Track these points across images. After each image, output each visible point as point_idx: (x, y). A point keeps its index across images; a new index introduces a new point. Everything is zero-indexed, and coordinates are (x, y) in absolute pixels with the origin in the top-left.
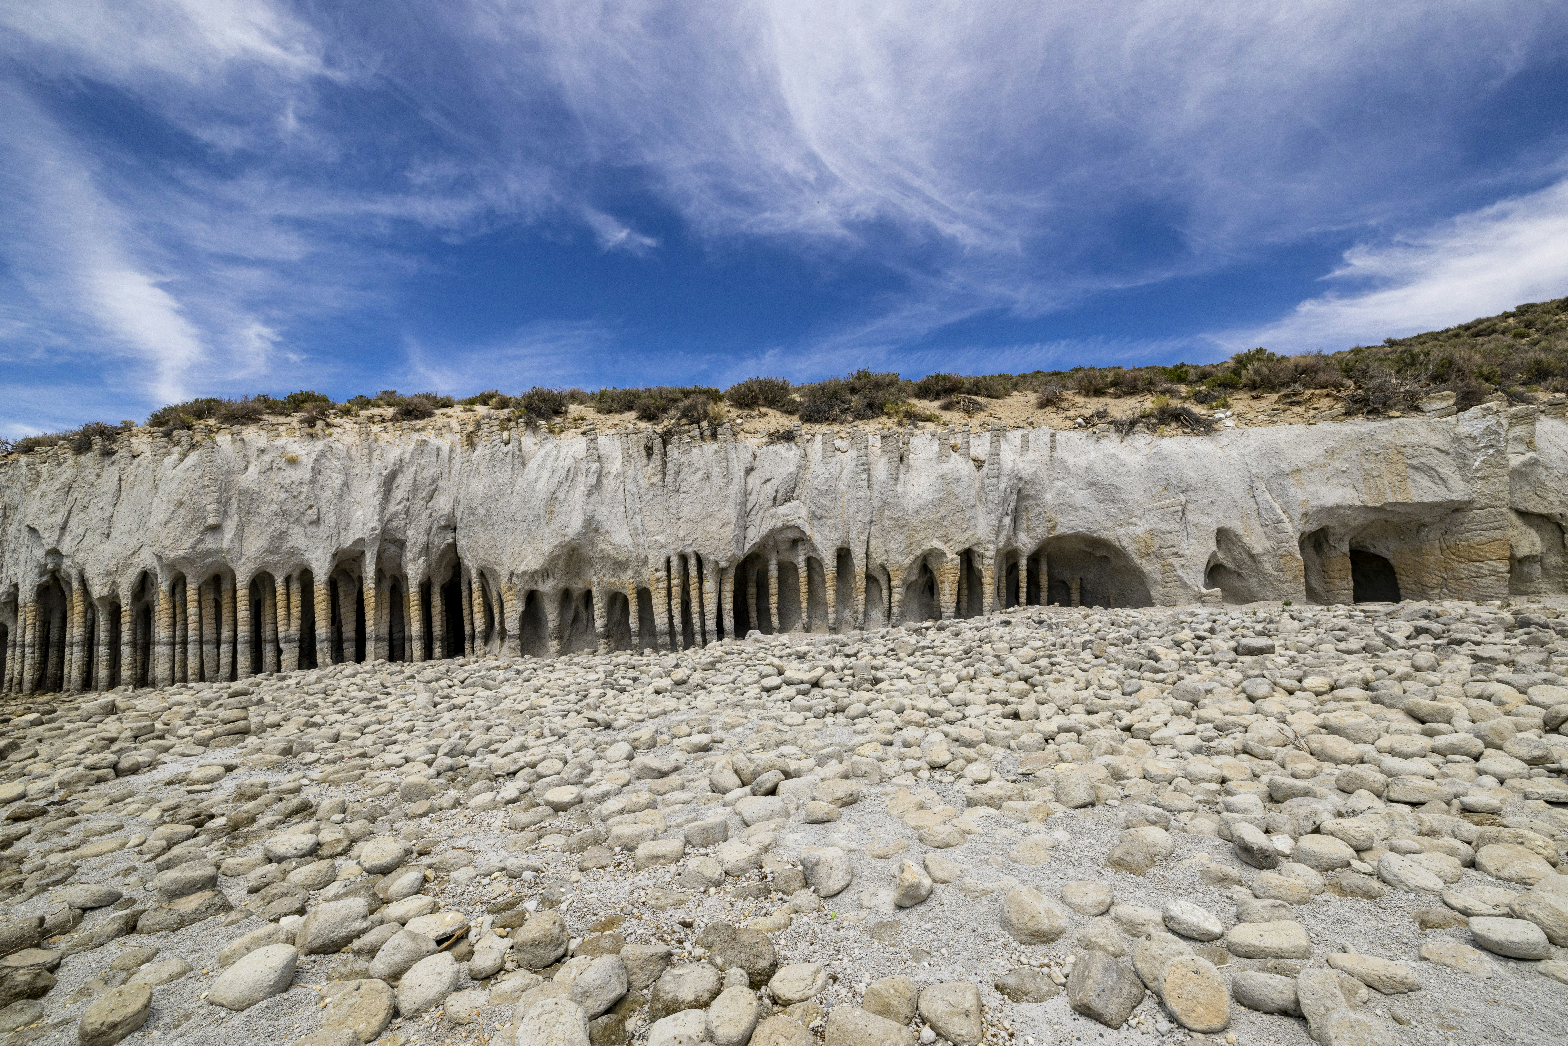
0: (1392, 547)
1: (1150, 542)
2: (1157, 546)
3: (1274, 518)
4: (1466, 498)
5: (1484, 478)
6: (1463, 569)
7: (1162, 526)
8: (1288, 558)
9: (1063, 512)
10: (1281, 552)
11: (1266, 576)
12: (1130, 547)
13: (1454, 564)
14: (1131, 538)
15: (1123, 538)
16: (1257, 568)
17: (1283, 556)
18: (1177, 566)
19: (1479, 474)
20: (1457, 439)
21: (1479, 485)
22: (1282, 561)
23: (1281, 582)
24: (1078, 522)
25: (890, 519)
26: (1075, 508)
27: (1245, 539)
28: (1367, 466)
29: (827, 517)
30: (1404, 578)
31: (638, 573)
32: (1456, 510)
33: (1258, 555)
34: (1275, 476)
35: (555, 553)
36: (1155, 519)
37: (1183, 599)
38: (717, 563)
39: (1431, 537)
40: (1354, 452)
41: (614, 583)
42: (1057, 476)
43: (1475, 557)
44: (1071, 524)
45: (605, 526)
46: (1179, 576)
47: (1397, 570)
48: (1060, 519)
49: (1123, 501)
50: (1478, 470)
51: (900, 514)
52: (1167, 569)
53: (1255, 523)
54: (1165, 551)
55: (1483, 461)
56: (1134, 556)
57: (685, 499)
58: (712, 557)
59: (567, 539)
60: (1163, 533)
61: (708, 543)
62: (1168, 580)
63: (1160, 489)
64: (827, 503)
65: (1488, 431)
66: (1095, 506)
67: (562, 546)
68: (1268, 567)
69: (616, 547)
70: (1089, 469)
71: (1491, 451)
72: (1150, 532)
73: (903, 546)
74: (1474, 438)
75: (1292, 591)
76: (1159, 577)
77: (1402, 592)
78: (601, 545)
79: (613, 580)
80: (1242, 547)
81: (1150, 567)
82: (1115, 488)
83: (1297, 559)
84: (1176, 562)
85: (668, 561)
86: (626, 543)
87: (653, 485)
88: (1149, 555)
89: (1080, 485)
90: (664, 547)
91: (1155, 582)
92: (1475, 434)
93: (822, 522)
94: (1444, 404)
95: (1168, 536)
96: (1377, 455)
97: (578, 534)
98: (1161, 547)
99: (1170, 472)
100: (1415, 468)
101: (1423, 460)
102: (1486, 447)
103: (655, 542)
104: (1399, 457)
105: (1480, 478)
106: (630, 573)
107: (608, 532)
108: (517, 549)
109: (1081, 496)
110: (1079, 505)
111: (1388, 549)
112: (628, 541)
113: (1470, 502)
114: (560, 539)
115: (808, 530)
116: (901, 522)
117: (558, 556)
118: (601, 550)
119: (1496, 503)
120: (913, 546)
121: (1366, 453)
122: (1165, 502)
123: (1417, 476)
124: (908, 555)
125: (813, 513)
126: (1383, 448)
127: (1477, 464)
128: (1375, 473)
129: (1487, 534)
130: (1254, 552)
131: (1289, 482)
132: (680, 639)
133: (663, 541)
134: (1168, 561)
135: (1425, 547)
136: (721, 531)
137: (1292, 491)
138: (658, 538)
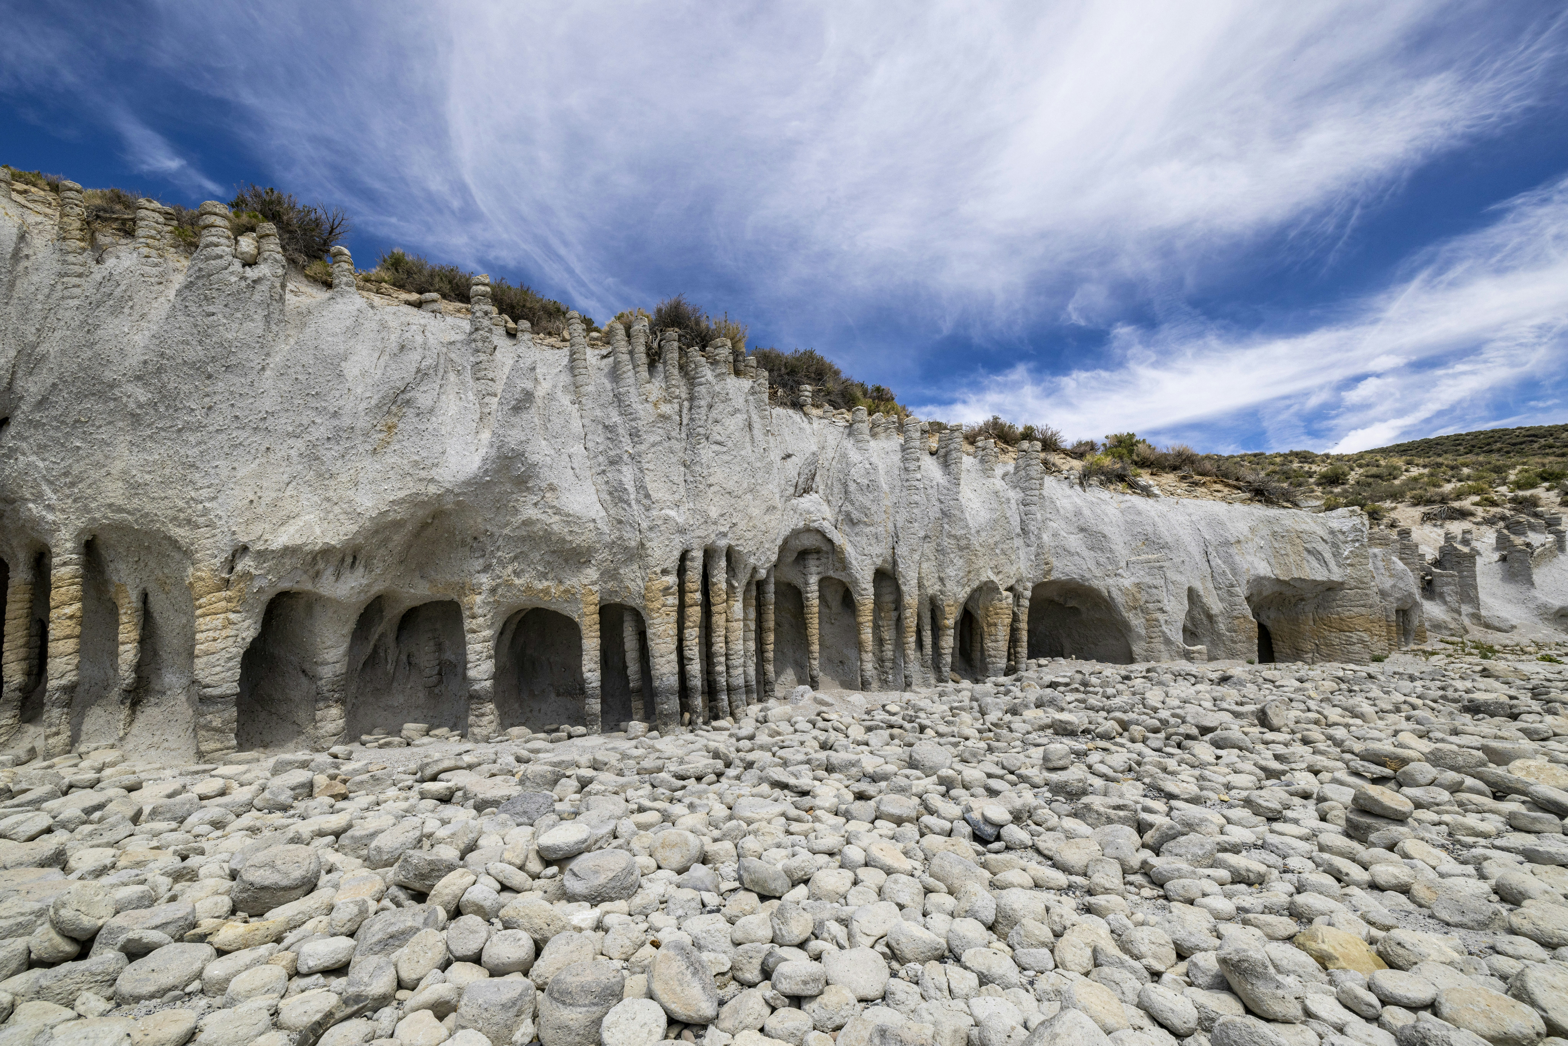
0: (1272, 617)
1: (1138, 596)
2: (1144, 599)
3: (1227, 582)
4: (1340, 580)
5: (1352, 565)
6: (1335, 638)
7: (1148, 580)
8: (1242, 620)
9: (1057, 555)
10: (1235, 613)
11: (1219, 635)
12: (1119, 599)
13: (1326, 633)
14: (1120, 590)
15: (1113, 589)
16: (1213, 628)
17: (1237, 618)
18: (1162, 622)
19: (1348, 562)
20: (1332, 532)
21: (1349, 570)
22: (1236, 622)
23: (1235, 642)
24: (1073, 567)
25: (950, 536)
26: (1069, 552)
27: (1205, 600)
28: (1276, 545)
29: (865, 524)
30: (1280, 643)
31: (610, 574)
32: (1329, 589)
33: (1216, 616)
34: (1221, 544)
35: (392, 516)
36: (1142, 573)
37: (1165, 655)
38: (755, 570)
39: (1307, 609)
40: (1265, 531)
41: (546, 591)
42: (1049, 516)
43: (1346, 628)
44: (1067, 569)
45: (548, 476)
46: (1163, 632)
47: (1273, 636)
48: (1054, 561)
49: (1111, 551)
50: (1347, 558)
51: (963, 532)
52: (1151, 624)
53: (1210, 586)
54: (1150, 606)
55: (1351, 552)
56: (1122, 608)
57: (717, 453)
58: (752, 560)
59: (432, 489)
60: (1150, 587)
61: (748, 535)
62: (1153, 635)
63: (1140, 544)
64: (868, 504)
65: (1355, 529)
66: (1086, 553)
67: (414, 501)
68: (1222, 627)
69: (570, 519)
70: (1078, 513)
71: (1357, 544)
72: (1138, 585)
73: (961, 574)
74: (1344, 533)
75: (1245, 650)
76: (1143, 632)
77: (1276, 655)
78: (530, 512)
79: (540, 585)
80: (1202, 607)
81: (1136, 621)
82: (1105, 536)
83: (1251, 622)
84: (1161, 617)
85: (684, 557)
86: (593, 514)
87: (664, 417)
88: (1136, 608)
89: (1072, 529)
90: (682, 531)
91: (1139, 637)
92: (1344, 529)
93: (857, 530)
94: (1318, 503)
95: (1154, 590)
96: (1283, 537)
97: (467, 483)
98: (1147, 602)
99: (1147, 527)
100: (1309, 552)
101: (1314, 545)
102: (1353, 541)
103: (666, 520)
104: (1298, 541)
105: (1349, 565)
106: (592, 573)
107: (552, 488)
108: (269, 496)
109: (1075, 542)
110: (1073, 550)
111: (1268, 617)
112: (596, 512)
113: (1342, 583)
114: (411, 487)
115: (838, 538)
116: (963, 543)
117: (397, 525)
118: (527, 523)
119: (1361, 586)
120: (971, 576)
121: (1274, 534)
122: (1144, 557)
123: (1311, 558)
124: (964, 586)
125: (848, 515)
126: (1287, 531)
127: (1346, 553)
128: (1283, 552)
129: (1356, 610)
130: (1213, 612)
131: (1233, 550)
132: (698, 702)
133: (680, 520)
134: (1154, 616)
135: (1302, 617)
136: (767, 518)
137: (1237, 558)
138: (672, 513)
